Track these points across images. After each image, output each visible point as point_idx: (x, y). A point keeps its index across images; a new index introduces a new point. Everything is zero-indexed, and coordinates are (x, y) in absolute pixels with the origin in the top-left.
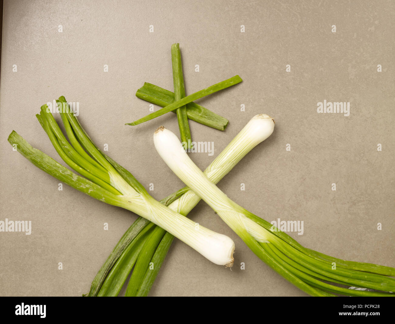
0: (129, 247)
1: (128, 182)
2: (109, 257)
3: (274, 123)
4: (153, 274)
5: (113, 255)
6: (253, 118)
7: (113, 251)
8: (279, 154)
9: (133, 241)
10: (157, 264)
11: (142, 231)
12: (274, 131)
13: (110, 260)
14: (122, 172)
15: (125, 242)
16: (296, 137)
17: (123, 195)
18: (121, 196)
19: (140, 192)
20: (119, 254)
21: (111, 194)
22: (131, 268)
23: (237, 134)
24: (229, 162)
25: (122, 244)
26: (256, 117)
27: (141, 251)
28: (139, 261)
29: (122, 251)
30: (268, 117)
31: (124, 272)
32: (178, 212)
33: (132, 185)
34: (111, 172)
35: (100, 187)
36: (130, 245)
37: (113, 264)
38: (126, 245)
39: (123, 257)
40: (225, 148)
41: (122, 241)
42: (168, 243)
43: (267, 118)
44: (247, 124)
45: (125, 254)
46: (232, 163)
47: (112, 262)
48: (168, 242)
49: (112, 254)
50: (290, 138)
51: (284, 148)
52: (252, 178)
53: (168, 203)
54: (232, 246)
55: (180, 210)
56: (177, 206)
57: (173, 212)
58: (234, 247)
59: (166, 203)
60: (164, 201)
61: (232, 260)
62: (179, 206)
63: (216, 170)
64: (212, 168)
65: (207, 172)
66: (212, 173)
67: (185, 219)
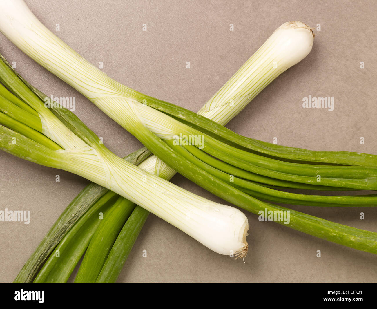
0: (74, 228)
1: (72, 129)
2: (42, 244)
3: (314, 36)
4: (112, 273)
5: (48, 240)
6: (281, 27)
7: (49, 235)
8: (320, 88)
9: (82, 219)
10: (119, 257)
11: (96, 204)
12: (312, 50)
13: (42, 249)
14: (62, 113)
15: (68, 220)
16: (347, 60)
17: (64, 149)
18: (61, 151)
19: (91, 145)
20: (57, 239)
21: (44, 148)
22: (77, 262)
23: (252, 53)
24: (241, 97)
25: (63, 224)
26: (284, 25)
27: (92, 237)
28: (90, 252)
29: (63, 235)
30: (304, 25)
31: (65, 269)
32: (156, 174)
33: (79, 133)
34: (43, 114)
35: (26, 138)
36: (76, 226)
37: (47, 256)
38: (70, 224)
39: (63, 245)
40: (233, 74)
41: (63, 217)
42: (139, 224)
43: (303, 28)
44: (268, 37)
45: (67, 239)
46: (245, 99)
47: (46, 252)
48: (137, 223)
49: (46, 239)
50: (338, 61)
51: (327, 77)
52: (275, 124)
53: (139, 160)
54: (244, 222)
55: (160, 171)
56: (155, 165)
57: (148, 174)
58: (247, 225)
59: (136, 160)
60: (134, 156)
61: (245, 247)
62: (157, 164)
63: (218, 108)
64: (213, 105)
65: (205, 112)
66: (213, 114)
67: (166, 184)
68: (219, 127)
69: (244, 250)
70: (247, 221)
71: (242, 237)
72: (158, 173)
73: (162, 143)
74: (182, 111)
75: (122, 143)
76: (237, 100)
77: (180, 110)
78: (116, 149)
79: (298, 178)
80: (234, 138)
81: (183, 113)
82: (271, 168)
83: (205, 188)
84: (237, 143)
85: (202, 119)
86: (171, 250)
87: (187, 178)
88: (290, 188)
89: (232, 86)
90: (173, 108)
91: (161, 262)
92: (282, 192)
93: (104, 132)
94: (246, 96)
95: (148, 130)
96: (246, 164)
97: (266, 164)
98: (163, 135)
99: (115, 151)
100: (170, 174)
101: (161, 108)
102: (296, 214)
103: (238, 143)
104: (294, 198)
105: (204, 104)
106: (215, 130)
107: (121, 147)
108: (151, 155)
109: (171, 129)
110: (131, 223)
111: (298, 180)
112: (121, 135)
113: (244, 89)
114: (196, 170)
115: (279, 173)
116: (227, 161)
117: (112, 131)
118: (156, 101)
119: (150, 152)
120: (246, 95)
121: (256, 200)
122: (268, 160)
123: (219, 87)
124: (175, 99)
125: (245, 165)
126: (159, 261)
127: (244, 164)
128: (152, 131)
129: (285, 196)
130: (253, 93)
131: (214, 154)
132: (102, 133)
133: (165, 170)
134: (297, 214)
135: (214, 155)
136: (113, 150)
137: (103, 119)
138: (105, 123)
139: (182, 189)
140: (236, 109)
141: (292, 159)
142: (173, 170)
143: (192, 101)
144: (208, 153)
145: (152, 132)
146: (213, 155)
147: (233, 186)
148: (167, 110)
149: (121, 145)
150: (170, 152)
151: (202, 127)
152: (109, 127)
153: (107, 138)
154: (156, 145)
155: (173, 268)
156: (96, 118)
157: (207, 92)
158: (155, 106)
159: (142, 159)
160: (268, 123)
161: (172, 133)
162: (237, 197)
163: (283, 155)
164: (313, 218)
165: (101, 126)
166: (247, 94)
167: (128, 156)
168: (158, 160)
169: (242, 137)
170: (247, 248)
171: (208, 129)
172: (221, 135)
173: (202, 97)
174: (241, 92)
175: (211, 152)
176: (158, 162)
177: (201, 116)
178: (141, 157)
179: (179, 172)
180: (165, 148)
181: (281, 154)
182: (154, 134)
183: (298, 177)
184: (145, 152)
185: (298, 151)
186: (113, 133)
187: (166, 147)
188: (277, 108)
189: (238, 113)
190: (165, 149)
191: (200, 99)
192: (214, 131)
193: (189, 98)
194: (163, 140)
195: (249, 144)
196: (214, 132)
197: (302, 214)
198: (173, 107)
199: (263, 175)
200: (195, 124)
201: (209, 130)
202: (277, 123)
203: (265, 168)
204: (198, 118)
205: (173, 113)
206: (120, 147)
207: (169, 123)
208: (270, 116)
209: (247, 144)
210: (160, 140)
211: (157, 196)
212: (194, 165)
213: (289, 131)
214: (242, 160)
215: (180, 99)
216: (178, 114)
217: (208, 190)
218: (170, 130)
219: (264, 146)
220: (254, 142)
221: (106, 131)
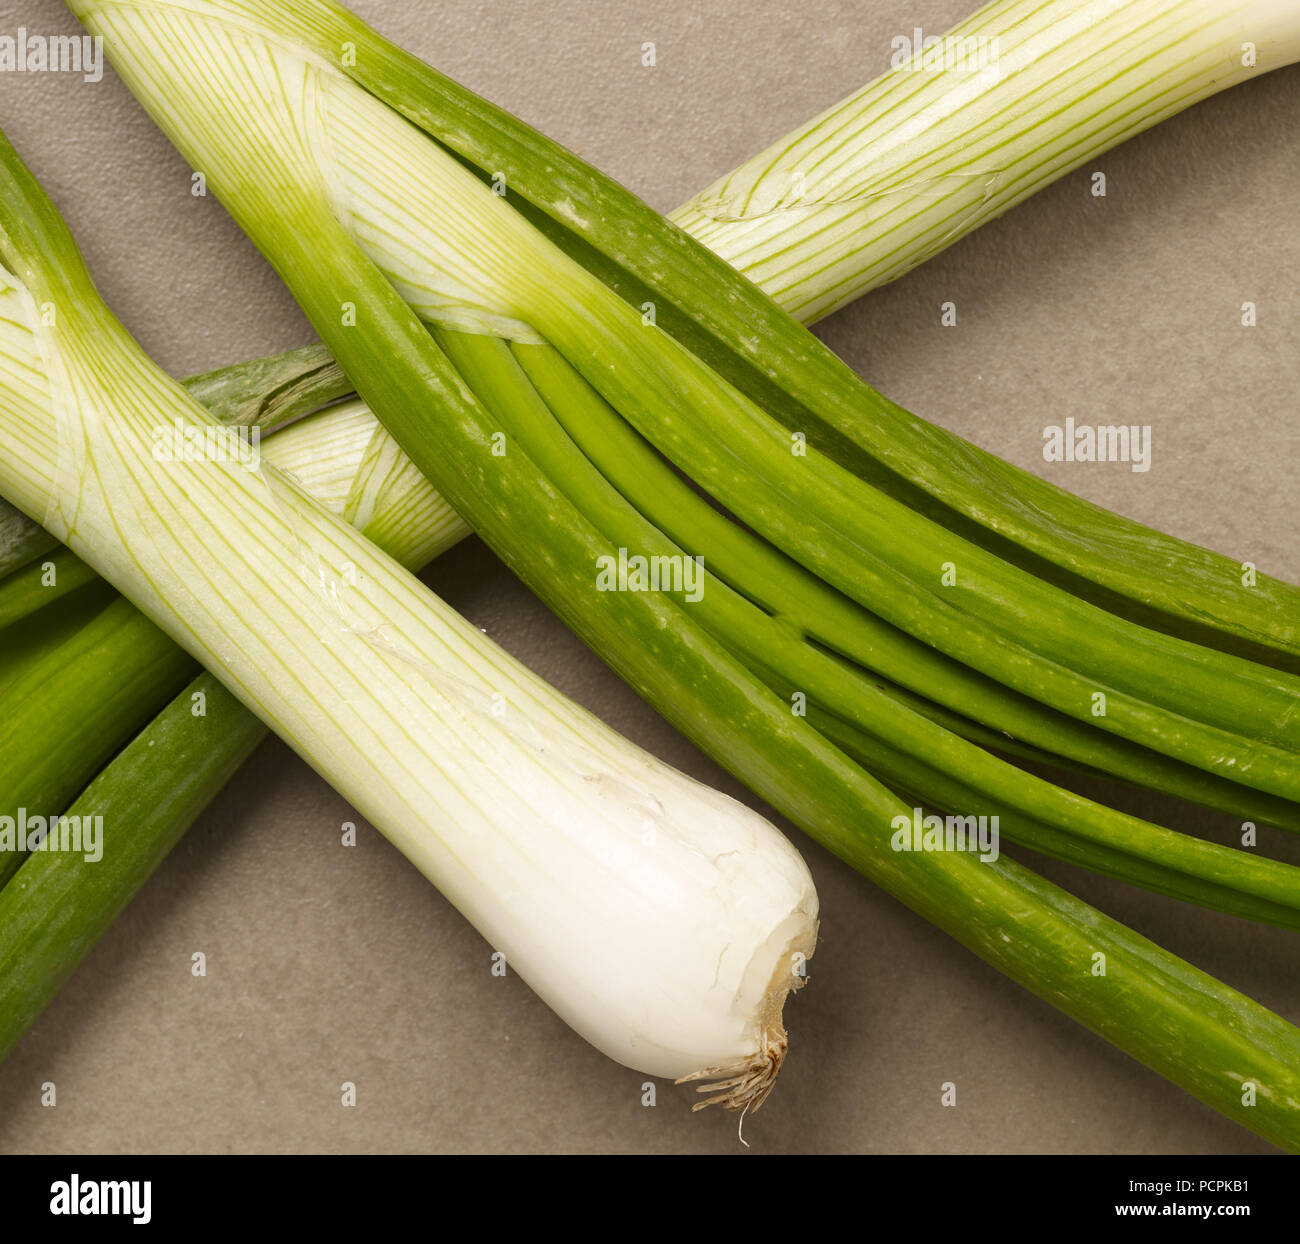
19: (16, 267)
24: (943, 176)
32: (349, 516)
42: (192, 778)
46: (968, 195)
52: (1112, 378)
53: (276, 412)
54: (793, 912)
55: (378, 503)
56: (359, 461)
57: (298, 508)
58: (808, 925)
59: (255, 405)
60: (248, 382)
61: (766, 1053)
62: (371, 458)
63: (796, 215)
64: (768, 192)
65: (715, 219)
66: (758, 240)
67: (393, 586)
68: (772, 324)
69: (757, 1070)
70: (814, 908)
71: (758, 990)
72: (365, 511)
73: (420, 345)
74: (583, 186)
75: (205, 292)
76: (915, 192)
77: (569, 177)
78: (163, 318)
79: (1162, 728)
80: (845, 406)
81: (585, 194)
82: (1024, 635)
83: (612, 659)
84: (858, 443)
85: (685, 257)
86: (350, 965)
87: (523, 578)
88: (1107, 774)
89: (906, 100)
90: (531, 152)
91: (277, 1016)
92: (1054, 788)
93: (120, 209)
94: (976, 178)
95: (360, 249)
96: (879, 572)
97: (997, 600)
98: (439, 302)
99: (155, 327)
100: (432, 530)
101: (463, 142)
102: (1103, 937)
103: (865, 441)
104: (1114, 841)
105: (724, 172)
106: (746, 335)
107: (197, 311)
108: (346, 397)
109: (489, 275)
110: (148, 760)
111: (1164, 736)
112: (210, 244)
113: (973, 136)
114: (582, 550)
115: (1058, 672)
116: (770, 535)
117: (167, 213)
118: (446, 93)
119: (346, 381)
120: (978, 172)
121: (886, 800)
122: (1013, 579)
123: (837, 94)
124: (568, 104)
125: (875, 578)
126: (265, 1008)
127: (867, 573)
128: (383, 264)
129: (1062, 816)
130: (1019, 169)
131: (711, 472)
132: (106, 209)
133: (409, 506)
134: (1109, 934)
135: (705, 479)
136: (149, 320)
137: (132, 132)
138: (139, 157)
139: (476, 636)
140: (899, 243)
141: (1157, 605)
142: (454, 513)
143: (661, 138)
144: (677, 462)
145: (381, 270)
146: (700, 482)
147: (771, 687)
148: (496, 156)
149: (198, 305)
150: (453, 403)
151: (678, 303)
152: (157, 183)
153: (131, 243)
154: (386, 348)
155: (333, 1070)
156: (90, 113)
157: (758, 105)
158: (435, 121)
159: (294, 406)
160: (1071, 367)
161: (494, 298)
162: (784, 755)
163: (1108, 572)
164: (1199, 980)
165: (108, 166)
166: (985, 170)
167: (214, 376)
168: (381, 439)
169: (895, 412)
170: (774, 1060)
171: (708, 319)
172: (773, 375)
173: (725, 126)
174: (951, 148)
175: (693, 462)
176: (380, 451)
177: (688, 238)
178: (289, 399)
179: (480, 532)
180: (434, 377)
181: (1102, 561)
182: (388, 280)
183: (1170, 719)
184: (319, 376)
185: (1202, 565)
186: (171, 222)
187: (440, 374)
188: (1147, 288)
189: (910, 267)
190: (430, 382)
191: (710, 141)
192: (743, 340)
193: (651, 121)
194: (430, 326)
195: (928, 460)
196: (738, 344)
197: (1138, 944)
198: (532, 146)
199: (965, 660)
200: (639, 274)
201: (712, 328)
202: (1124, 375)
203: (988, 624)
204: (666, 245)
205: (524, 183)
206: (190, 313)
207: (488, 238)
208: (1092, 323)
209: (915, 459)
210: (413, 326)
211: (325, 645)
212: (576, 514)
213: (1186, 439)
214: (867, 547)
215: (596, 116)
216: (554, 194)
217: (628, 673)
218: (486, 281)
219: (1014, 493)
220: (957, 457)
221: (129, 203)
